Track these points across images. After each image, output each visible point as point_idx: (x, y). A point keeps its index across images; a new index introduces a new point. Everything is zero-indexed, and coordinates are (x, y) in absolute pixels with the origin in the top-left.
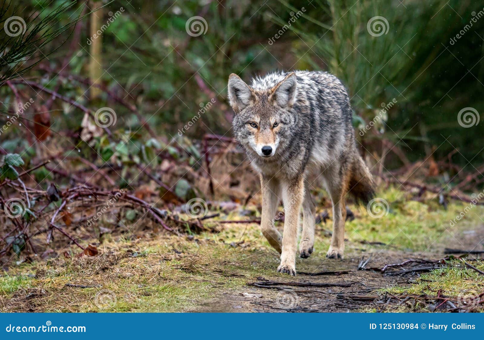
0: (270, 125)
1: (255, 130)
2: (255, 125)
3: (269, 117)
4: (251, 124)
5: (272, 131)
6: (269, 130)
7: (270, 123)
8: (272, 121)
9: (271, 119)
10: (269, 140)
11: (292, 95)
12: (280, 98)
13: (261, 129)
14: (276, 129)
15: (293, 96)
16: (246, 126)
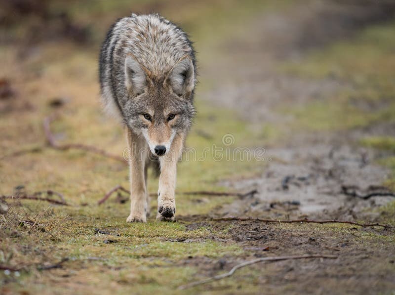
0: (164, 119)
1: (148, 122)
2: (148, 117)
3: (162, 110)
4: (144, 115)
5: (167, 125)
6: (164, 125)
7: (163, 116)
8: (166, 113)
9: (164, 112)
10: (162, 137)
11: (189, 80)
12: (174, 83)
13: (155, 123)
14: (171, 122)
15: (190, 82)
16: (139, 116)
